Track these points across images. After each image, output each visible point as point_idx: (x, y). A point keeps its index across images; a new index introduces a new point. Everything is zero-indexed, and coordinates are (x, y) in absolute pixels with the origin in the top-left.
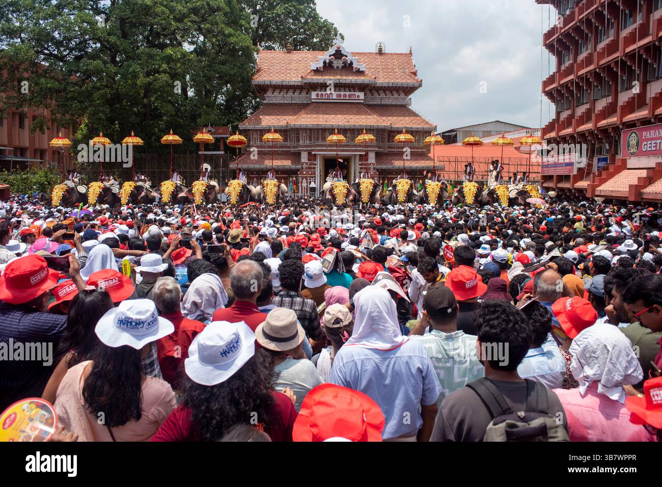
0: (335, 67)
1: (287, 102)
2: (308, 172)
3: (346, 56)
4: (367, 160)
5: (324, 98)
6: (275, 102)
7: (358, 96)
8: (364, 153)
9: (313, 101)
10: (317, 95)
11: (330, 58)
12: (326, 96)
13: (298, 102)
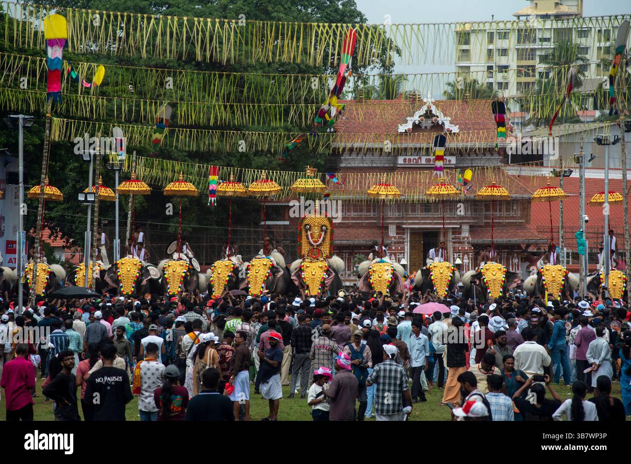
0: (423, 127)
1: (367, 165)
2: (398, 248)
3: (438, 117)
4: (460, 233)
5: (412, 163)
6: (353, 165)
7: (450, 161)
8: (459, 226)
9: (398, 166)
10: (405, 160)
11: (419, 119)
12: (415, 161)
13: (379, 165)
